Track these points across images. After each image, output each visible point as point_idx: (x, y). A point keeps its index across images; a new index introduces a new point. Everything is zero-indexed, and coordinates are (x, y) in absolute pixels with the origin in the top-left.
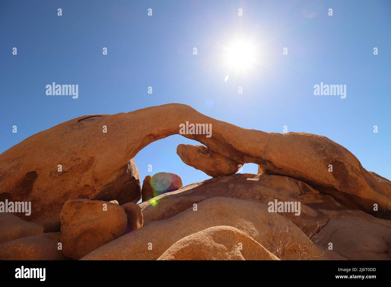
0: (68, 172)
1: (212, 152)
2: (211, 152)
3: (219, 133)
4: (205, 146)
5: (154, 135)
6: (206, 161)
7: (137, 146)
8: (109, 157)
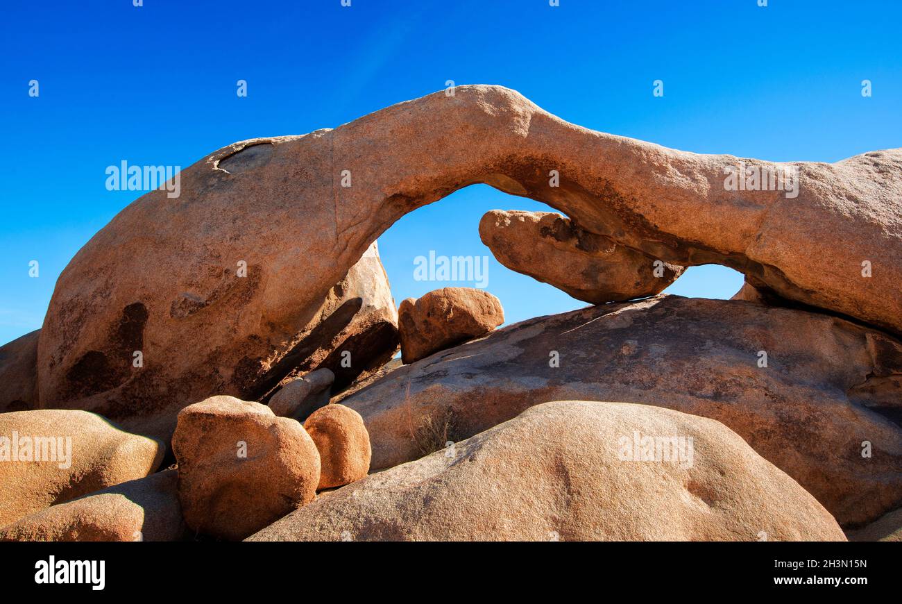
0: (207, 305)
1: (586, 232)
2: (580, 234)
3: (603, 177)
4: (562, 216)
5: (407, 196)
6: (567, 258)
7: (362, 233)
8: (294, 267)
